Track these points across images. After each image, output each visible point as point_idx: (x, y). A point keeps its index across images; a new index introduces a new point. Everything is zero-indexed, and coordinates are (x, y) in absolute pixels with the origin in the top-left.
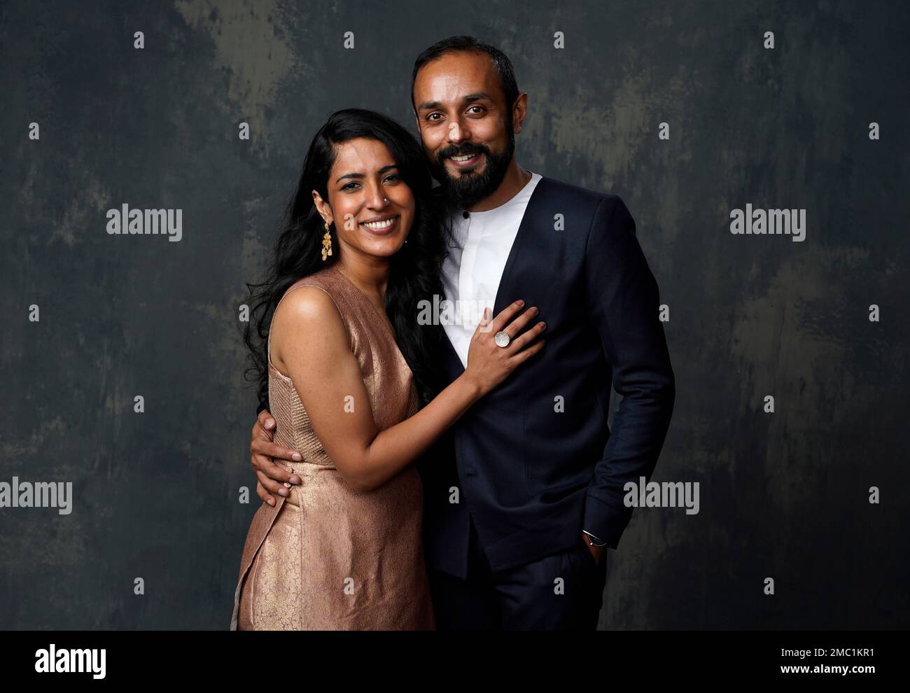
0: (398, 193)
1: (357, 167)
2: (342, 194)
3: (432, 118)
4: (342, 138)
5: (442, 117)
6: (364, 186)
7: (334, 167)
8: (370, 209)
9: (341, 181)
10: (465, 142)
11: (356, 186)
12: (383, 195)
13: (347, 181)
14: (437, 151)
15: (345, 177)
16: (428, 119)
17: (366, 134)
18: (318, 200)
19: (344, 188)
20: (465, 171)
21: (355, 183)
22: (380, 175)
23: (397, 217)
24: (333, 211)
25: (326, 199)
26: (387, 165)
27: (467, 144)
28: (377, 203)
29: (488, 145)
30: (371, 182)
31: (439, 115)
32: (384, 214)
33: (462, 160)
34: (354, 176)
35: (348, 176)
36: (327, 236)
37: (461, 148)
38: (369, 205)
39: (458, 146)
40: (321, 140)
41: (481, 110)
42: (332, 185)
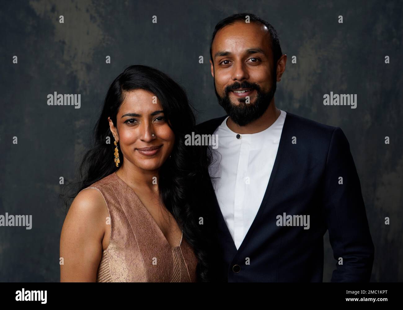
0: (163, 131)
1: (136, 109)
2: (125, 126)
3: (223, 63)
4: (130, 87)
5: (230, 63)
6: (140, 122)
7: (121, 106)
8: (142, 140)
9: (124, 117)
10: (245, 80)
11: (135, 122)
12: (152, 130)
13: (129, 118)
14: (226, 86)
15: (127, 115)
16: (220, 64)
17: (146, 88)
18: (111, 124)
19: (126, 122)
20: (242, 100)
21: (134, 120)
22: (152, 116)
23: (159, 148)
24: (119, 134)
25: (115, 125)
26: (158, 110)
27: (245, 82)
28: (146, 137)
29: (259, 84)
30: (145, 121)
31: (228, 61)
32: (151, 146)
33: (241, 93)
34: (134, 115)
35: (130, 115)
36: (116, 150)
37: (242, 85)
38: (141, 138)
39: (240, 82)
40: (117, 85)
41: (257, 61)
42: (119, 117)
